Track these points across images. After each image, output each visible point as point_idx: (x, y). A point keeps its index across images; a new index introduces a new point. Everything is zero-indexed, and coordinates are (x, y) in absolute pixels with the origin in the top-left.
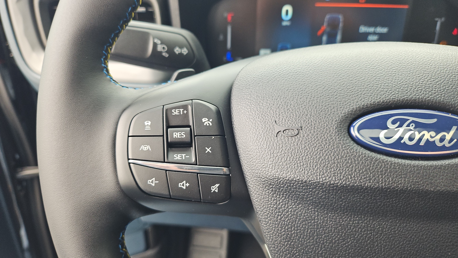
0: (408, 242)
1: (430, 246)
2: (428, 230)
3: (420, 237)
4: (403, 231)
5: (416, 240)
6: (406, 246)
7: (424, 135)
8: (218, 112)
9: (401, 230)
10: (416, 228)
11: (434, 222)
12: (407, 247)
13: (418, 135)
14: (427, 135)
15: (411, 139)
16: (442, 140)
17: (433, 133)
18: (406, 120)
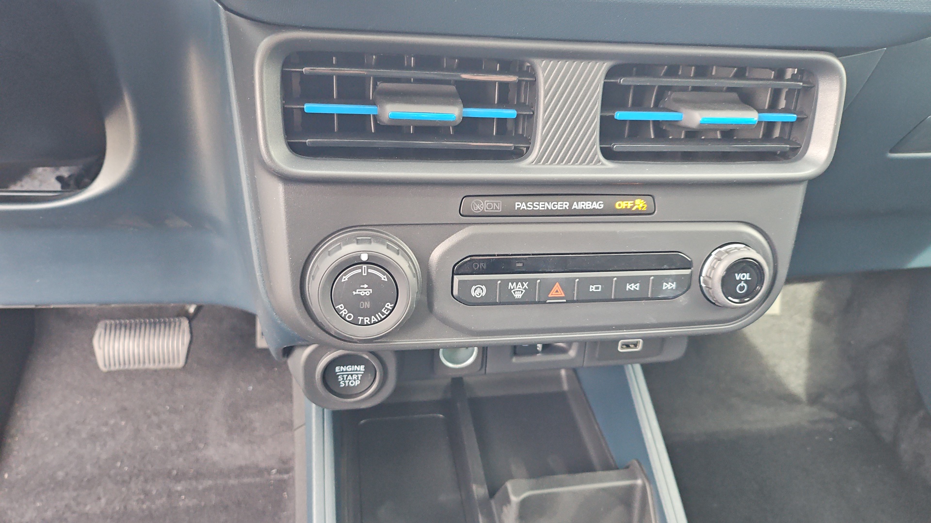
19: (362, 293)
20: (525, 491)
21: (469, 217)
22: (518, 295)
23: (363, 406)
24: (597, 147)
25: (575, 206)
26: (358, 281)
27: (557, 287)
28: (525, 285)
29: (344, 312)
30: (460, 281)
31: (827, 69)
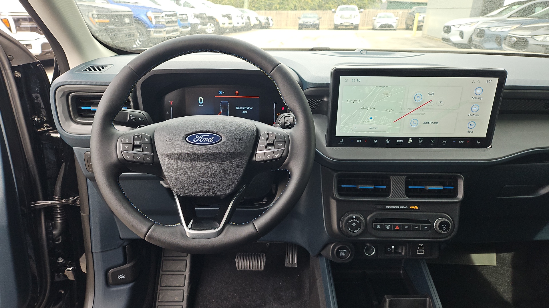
8: (150, 137)
13: (203, 139)
14: (206, 139)
15: (201, 140)
16: (209, 140)
17: (207, 139)
18: (201, 136)
19: (354, 225)
20: (391, 298)
21: (376, 210)
22: (388, 228)
23: (346, 262)
24: (405, 194)
25: (400, 207)
26: (353, 222)
27: (397, 226)
28: (390, 226)
29: (350, 229)
30: (374, 224)
31: (460, 177)
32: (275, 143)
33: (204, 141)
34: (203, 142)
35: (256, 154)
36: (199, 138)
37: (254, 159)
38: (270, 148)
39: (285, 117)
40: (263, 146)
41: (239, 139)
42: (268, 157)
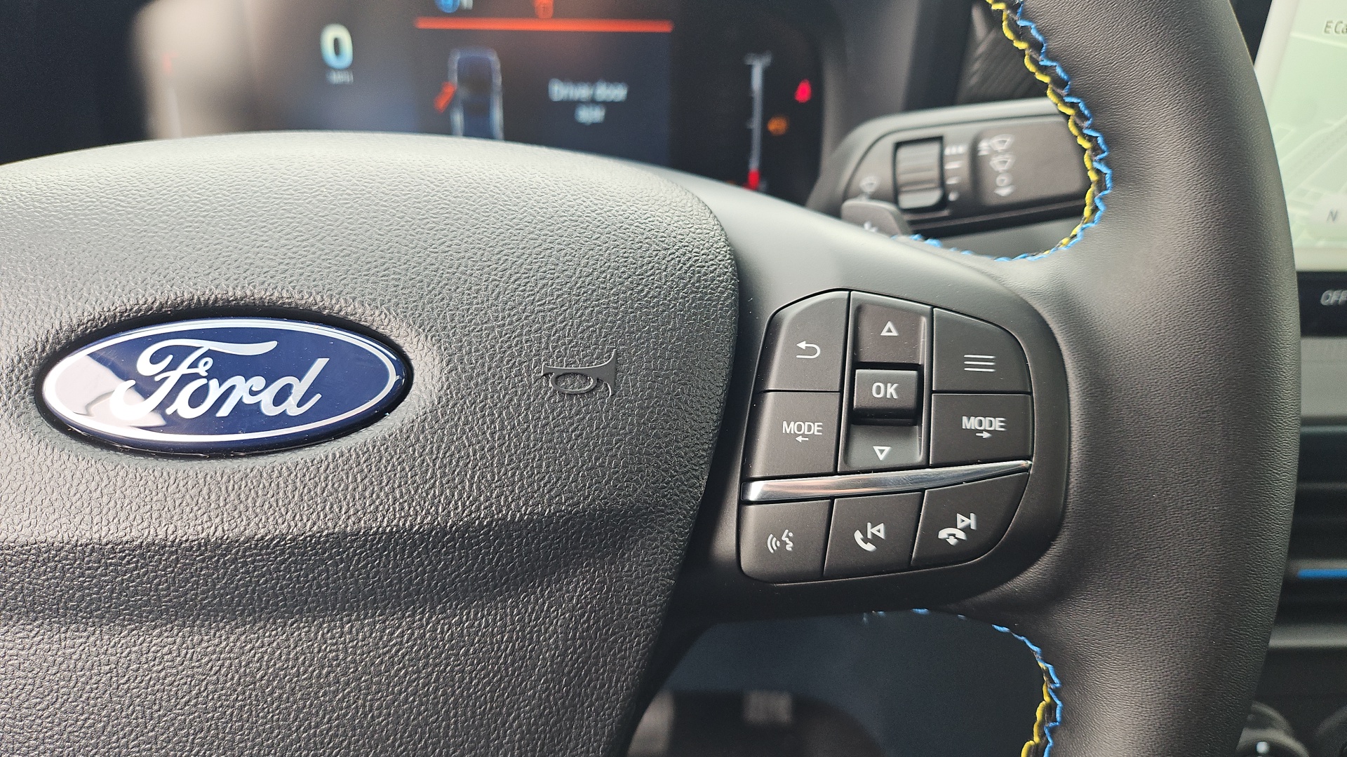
0: (211, 687)
1: (272, 692)
2: (262, 647)
3: (243, 669)
4: (194, 657)
5: (232, 679)
6: (207, 696)
7: (233, 387)
9: (188, 656)
10: (227, 645)
11: (274, 623)
12: (213, 699)
13: (215, 390)
14: (242, 389)
15: (196, 400)
16: (280, 398)
17: (258, 382)
18: (191, 350)
32: (933, 408)
33: (224, 411)
34: (207, 423)
35: (743, 503)
36: (174, 376)
37: (725, 542)
38: (882, 452)
39: (898, 145)
40: (815, 429)
41: (584, 376)
42: (870, 547)
